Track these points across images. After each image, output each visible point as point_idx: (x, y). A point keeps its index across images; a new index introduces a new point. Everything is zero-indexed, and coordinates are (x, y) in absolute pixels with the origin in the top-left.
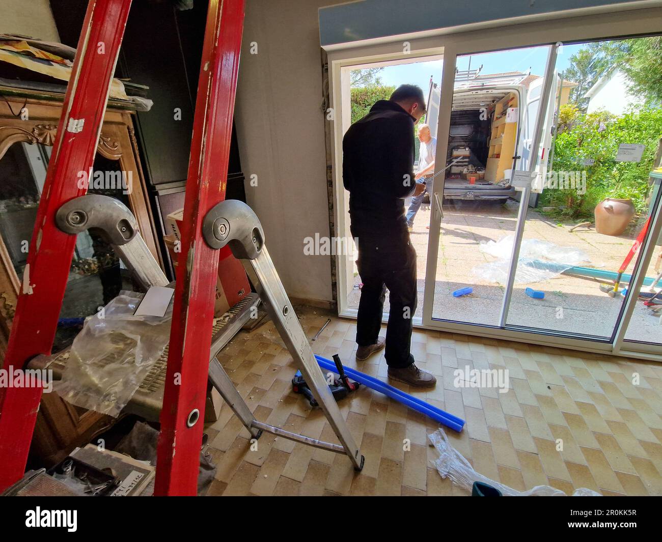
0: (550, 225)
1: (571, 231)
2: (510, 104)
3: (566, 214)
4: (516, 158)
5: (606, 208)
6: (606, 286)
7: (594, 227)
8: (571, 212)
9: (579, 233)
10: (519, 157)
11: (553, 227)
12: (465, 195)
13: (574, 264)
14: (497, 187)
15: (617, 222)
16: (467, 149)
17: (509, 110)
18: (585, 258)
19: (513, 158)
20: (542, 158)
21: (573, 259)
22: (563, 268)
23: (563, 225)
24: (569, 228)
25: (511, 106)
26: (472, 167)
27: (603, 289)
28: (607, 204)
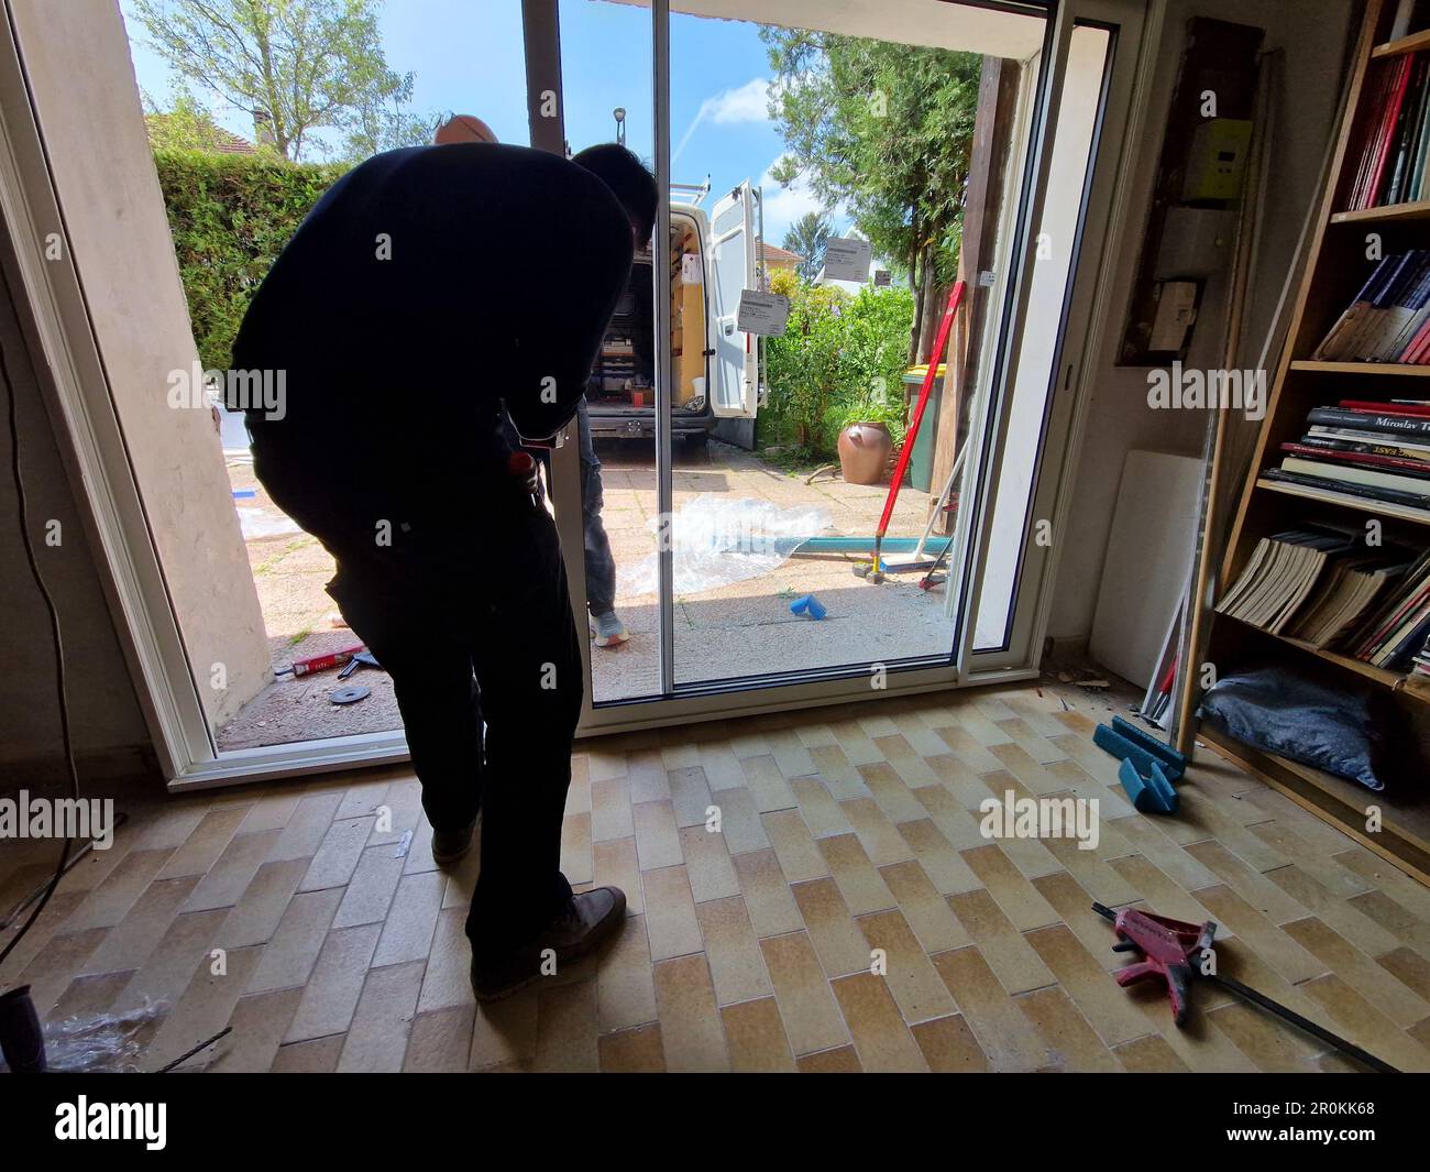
0: (773, 476)
1: (809, 483)
2: (685, 248)
3: (801, 458)
4: (708, 353)
5: (852, 438)
6: (862, 566)
7: (841, 474)
8: (806, 452)
9: (819, 486)
10: (713, 352)
11: (779, 479)
12: (625, 428)
13: (812, 535)
14: (683, 411)
15: (870, 461)
16: (628, 342)
17: (686, 258)
18: (827, 523)
19: (704, 353)
20: (748, 351)
21: (807, 527)
22: (795, 543)
23: (797, 475)
24: (804, 478)
25: (688, 251)
26: (642, 379)
27: (858, 573)
28: (854, 431)
